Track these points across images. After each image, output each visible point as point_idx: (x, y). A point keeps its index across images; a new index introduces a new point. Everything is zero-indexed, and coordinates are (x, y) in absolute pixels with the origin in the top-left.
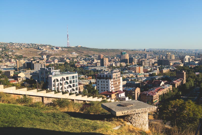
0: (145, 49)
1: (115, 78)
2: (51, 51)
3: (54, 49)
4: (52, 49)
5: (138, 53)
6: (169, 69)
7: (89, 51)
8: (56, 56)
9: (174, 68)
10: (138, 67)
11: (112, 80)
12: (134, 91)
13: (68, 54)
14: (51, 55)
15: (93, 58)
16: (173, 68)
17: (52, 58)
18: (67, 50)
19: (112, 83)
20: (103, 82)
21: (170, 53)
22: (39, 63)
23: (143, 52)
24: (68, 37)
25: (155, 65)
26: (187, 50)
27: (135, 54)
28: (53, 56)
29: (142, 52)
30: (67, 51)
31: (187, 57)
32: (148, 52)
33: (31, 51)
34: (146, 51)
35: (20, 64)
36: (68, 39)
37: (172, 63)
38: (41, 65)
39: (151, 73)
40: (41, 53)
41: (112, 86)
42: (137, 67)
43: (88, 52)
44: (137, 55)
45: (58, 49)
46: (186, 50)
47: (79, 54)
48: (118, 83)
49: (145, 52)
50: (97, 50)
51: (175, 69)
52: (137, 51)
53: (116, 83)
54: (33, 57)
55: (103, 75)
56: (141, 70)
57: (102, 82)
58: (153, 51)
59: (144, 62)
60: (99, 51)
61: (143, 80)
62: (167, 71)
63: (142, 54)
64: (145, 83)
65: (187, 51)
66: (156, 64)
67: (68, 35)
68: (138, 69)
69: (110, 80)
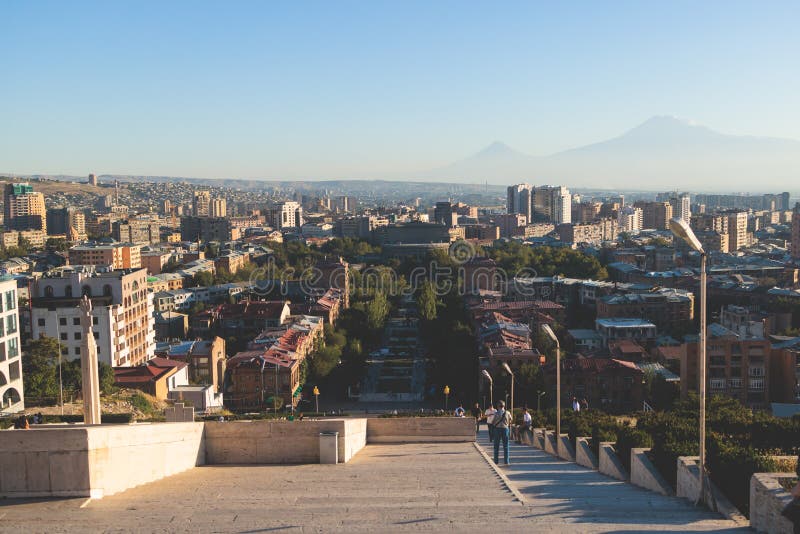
0: (91, 177)
1: (130, 298)
5: (62, 193)
6: (246, 254)
9: (264, 251)
10: (120, 249)
11: (121, 310)
12: (204, 357)
16: (261, 249)
19: (122, 325)
20: (70, 321)
21: (207, 194)
23: (83, 187)
25: (169, 238)
26: (253, 182)
27: (52, 197)
29: (79, 187)
31: (290, 207)
32: (105, 186)
34: (99, 185)
37: (238, 230)
39: (191, 272)
41: (122, 339)
42: (115, 249)
44: (58, 198)
46: (246, 183)
48: (139, 324)
49: (96, 189)
51: (269, 251)
52: (57, 181)
53: (135, 323)
55: (69, 288)
56: (134, 262)
57: (63, 322)
58: (130, 184)
59: (127, 227)
61: (177, 302)
62: (242, 262)
63: (80, 198)
64: (210, 316)
65: (251, 186)
66: (176, 238)
68: (121, 259)
69: (111, 311)
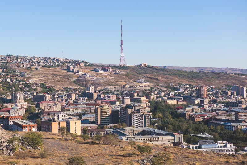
2: (95, 74)
3: (100, 72)
4: (95, 70)
7: (170, 77)
8: (109, 87)
13: (129, 82)
14: (98, 85)
15: (183, 92)
17: (102, 92)
18: (124, 73)
22: (139, 113)
24: (123, 46)
28: (103, 87)
30: (125, 75)
33: (56, 75)
35: (103, 114)
36: (122, 50)
38: (145, 117)
40: (77, 80)
43: (168, 78)
45: (107, 70)
47: (152, 82)
50: (184, 74)
54: (65, 88)
60: (188, 77)
67: (122, 41)
